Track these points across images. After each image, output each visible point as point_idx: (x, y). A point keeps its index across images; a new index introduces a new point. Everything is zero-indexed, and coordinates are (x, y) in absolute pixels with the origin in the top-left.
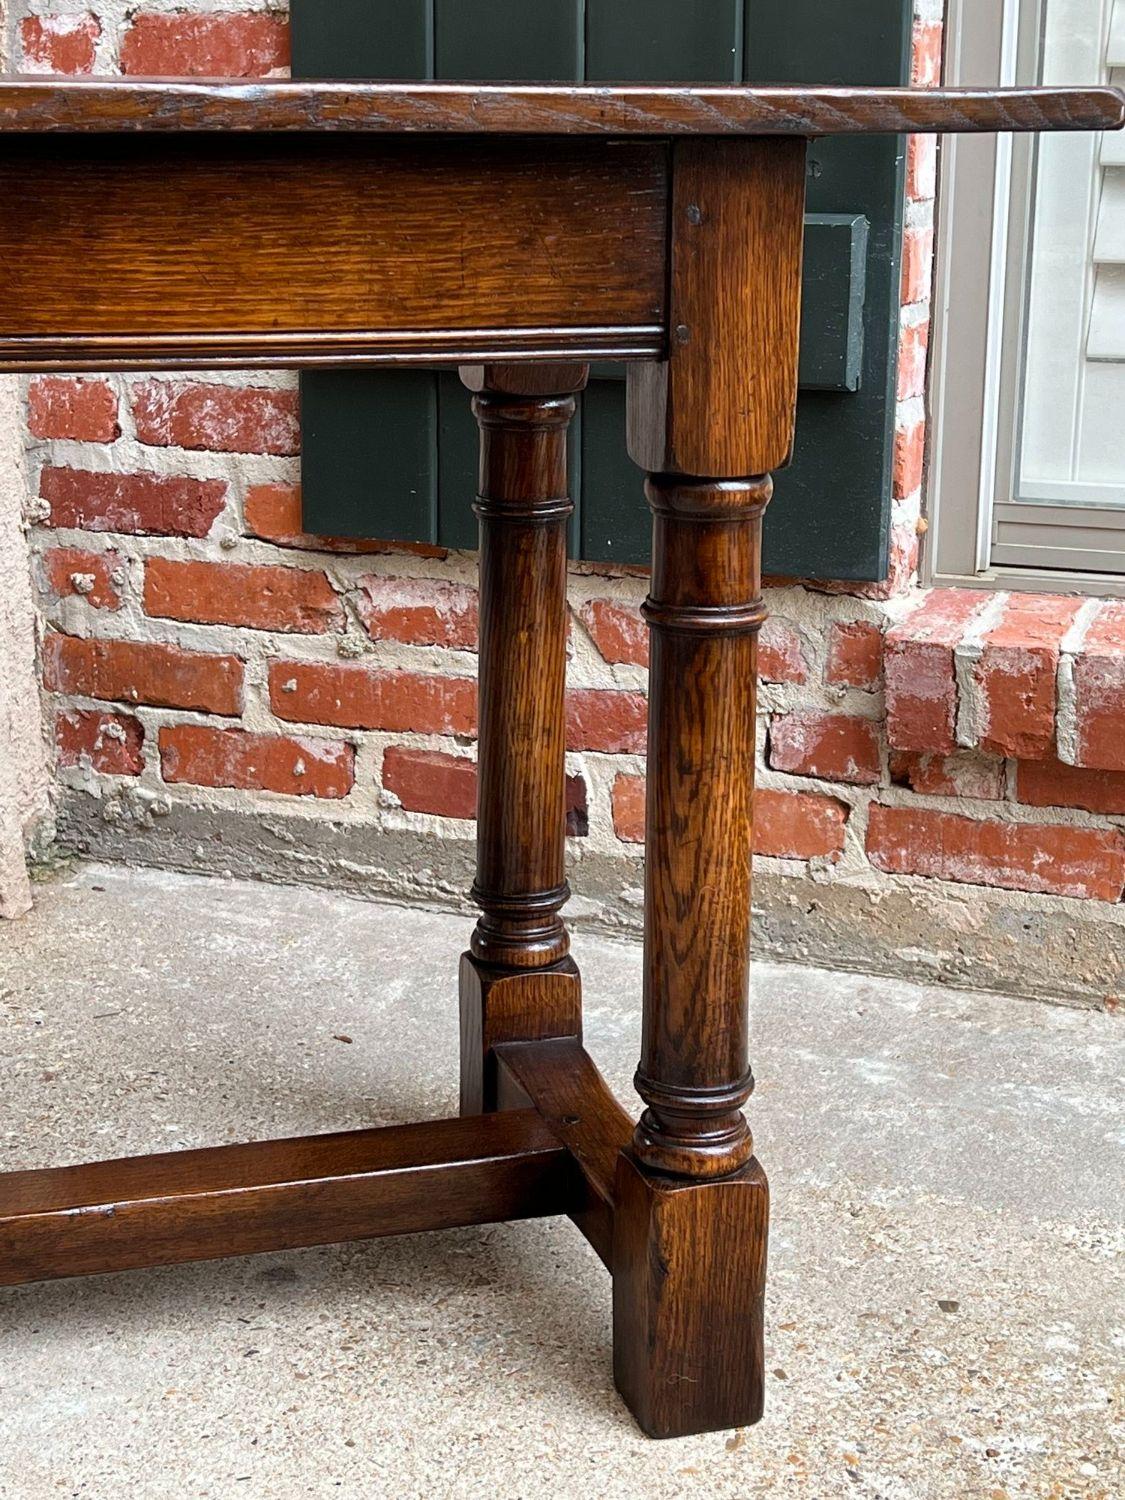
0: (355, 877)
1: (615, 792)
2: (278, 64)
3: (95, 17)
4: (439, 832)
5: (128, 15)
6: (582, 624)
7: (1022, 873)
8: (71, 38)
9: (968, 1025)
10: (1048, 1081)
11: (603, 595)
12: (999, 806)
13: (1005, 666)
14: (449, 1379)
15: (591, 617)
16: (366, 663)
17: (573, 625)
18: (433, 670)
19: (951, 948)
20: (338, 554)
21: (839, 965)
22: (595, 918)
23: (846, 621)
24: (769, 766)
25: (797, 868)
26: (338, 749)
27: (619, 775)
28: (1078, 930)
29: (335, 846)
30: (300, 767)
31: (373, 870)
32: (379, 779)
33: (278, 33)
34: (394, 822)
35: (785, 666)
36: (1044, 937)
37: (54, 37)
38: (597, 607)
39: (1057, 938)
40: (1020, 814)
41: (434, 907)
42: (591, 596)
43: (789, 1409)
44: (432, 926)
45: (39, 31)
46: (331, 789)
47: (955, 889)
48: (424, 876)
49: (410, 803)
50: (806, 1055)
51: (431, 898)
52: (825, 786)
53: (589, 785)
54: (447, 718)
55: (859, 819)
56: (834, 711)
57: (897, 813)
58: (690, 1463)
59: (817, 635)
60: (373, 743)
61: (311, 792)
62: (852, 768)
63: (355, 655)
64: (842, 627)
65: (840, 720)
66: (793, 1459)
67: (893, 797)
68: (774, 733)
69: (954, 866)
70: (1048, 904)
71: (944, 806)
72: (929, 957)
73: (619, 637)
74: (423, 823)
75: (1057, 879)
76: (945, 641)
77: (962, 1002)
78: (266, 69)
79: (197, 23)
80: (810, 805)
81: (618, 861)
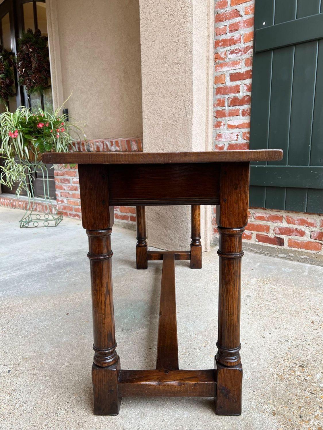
0: (251, 250)
1: (288, 241)
2: (247, 148)
3: (224, 144)
4: (263, 245)
5: (229, 144)
6: (285, 219)
8: (221, 147)
11: (288, 215)
14: (273, 310)
15: (286, 218)
16: (254, 223)
17: (283, 219)
18: (263, 224)
20: (251, 209)
21: (320, 265)
22: (285, 257)
24: (311, 238)
25: (314, 252)
26: (250, 233)
27: (289, 239)
29: (249, 246)
30: (245, 236)
31: (254, 249)
32: (255, 237)
33: (248, 145)
34: (257, 243)
35: (314, 225)
37: (219, 147)
38: (287, 216)
42: (286, 215)
43: (319, 319)
44: (262, 257)
45: (217, 146)
46: (249, 239)
48: (261, 250)
49: (259, 241)
50: (316, 276)
51: (262, 253)
52: (319, 241)
53: (285, 240)
54: (265, 230)
56: (321, 231)
58: (307, 324)
59: (319, 221)
60: (255, 233)
61: (246, 239)
63: (253, 222)
66: (321, 325)
68: (312, 234)
73: (290, 220)
74: (261, 243)
79: (237, 144)
80: (317, 243)
81: (288, 250)
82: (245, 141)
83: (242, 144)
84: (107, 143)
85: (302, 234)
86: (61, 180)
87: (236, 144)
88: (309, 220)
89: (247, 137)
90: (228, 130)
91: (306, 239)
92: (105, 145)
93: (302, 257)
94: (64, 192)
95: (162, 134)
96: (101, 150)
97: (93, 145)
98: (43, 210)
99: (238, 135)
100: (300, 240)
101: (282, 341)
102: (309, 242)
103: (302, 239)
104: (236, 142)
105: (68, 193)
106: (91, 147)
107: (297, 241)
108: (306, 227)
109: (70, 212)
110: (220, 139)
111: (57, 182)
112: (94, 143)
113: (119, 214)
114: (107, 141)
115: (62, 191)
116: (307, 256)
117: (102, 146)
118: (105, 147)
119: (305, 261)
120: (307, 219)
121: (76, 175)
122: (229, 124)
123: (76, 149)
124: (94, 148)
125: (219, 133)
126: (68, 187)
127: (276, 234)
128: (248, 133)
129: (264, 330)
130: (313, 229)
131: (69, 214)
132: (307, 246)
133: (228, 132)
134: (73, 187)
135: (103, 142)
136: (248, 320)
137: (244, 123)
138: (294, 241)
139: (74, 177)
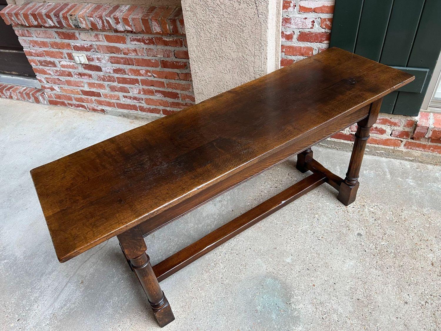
0: (322, 145)
2: (326, 40)
3: (293, 32)
4: (336, 141)
5: (300, 32)
7: (428, 150)
8: (289, 35)
9: (418, 170)
10: (434, 182)
12: (427, 143)
13: (436, 130)
19: (414, 158)
23: (409, 120)
24: (391, 136)
25: (393, 148)
28: (435, 157)
31: (325, 145)
33: (327, 36)
34: (329, 139)
35: (397, 124)
36: (429, 157)
37: (286, 35)
39: (431, 158)
40: (430, 143)
41: (334, 149)
45: (283, 34)
47: (417, 151)
48: (333, 146)
49: (332, 137)
52: (400, 139)
55: (404, 143)
56: (404, 130)
57: (410, 142)
59: (403, 121)
62: (405, 137)
64: (408, 120)
65: (405, 131)
67: (410, 140)
68: (393, 132)
69: (417, 149)
70: (431, 154)
71: (418, 142)
72: (409, 158)
74: (333, 139)
75: (433, 151)
76: (428, 126)
77: (415, 164)
78: (324, 41)
79: (312, 34)
80: (396, 140)
82: (323, 30)
83: (319, 33)
84: (108, 19)
85: (382, 132)
86: (39, 61)
87: (310, 33)
88: (393, 120)
89: (326, 25)
90: (299, 14)
91: (385, 137)
92: (105, 21)
93: (378, 152)
94: (50, 78)
95: (218, 35)
96: (99, 28)
97: (84, 20)
98: (24, 98)
99: (313, 22)
100: (379, 138)
101: (423, 303)
102: (388, 140)
103: (381, 136)
104: (310, 30)
105: (59, 80)
106: (81, 23)
107: (375, 138)
108: (388, 126)
109: (69, 102)
110: (288, 25)
111: (35, 65)
112: (86, 18)
113: (145, 107)
114: (106, 15)
115: (47, 76)
116: (384, 151)
117: (100, 22)
118: (106, 24)
119: (381, 155)
120: (391, 118)
121: (63, 57)
122: (301, 5)
123: (54, 24)
124: (86, 24)
125: (287, 17)
126: (55, 71)
127: (352, 131)
128: (329, 20)
129: (402, 291)
130: (395, 128)
131: (68, 103)
132: (386, 142)
133: (300, 16)
134: (64, 71)
135: (101, 18)
136: (379, 277)
137: (324, 6)
138: (372, 138)
139: (61, 60)
